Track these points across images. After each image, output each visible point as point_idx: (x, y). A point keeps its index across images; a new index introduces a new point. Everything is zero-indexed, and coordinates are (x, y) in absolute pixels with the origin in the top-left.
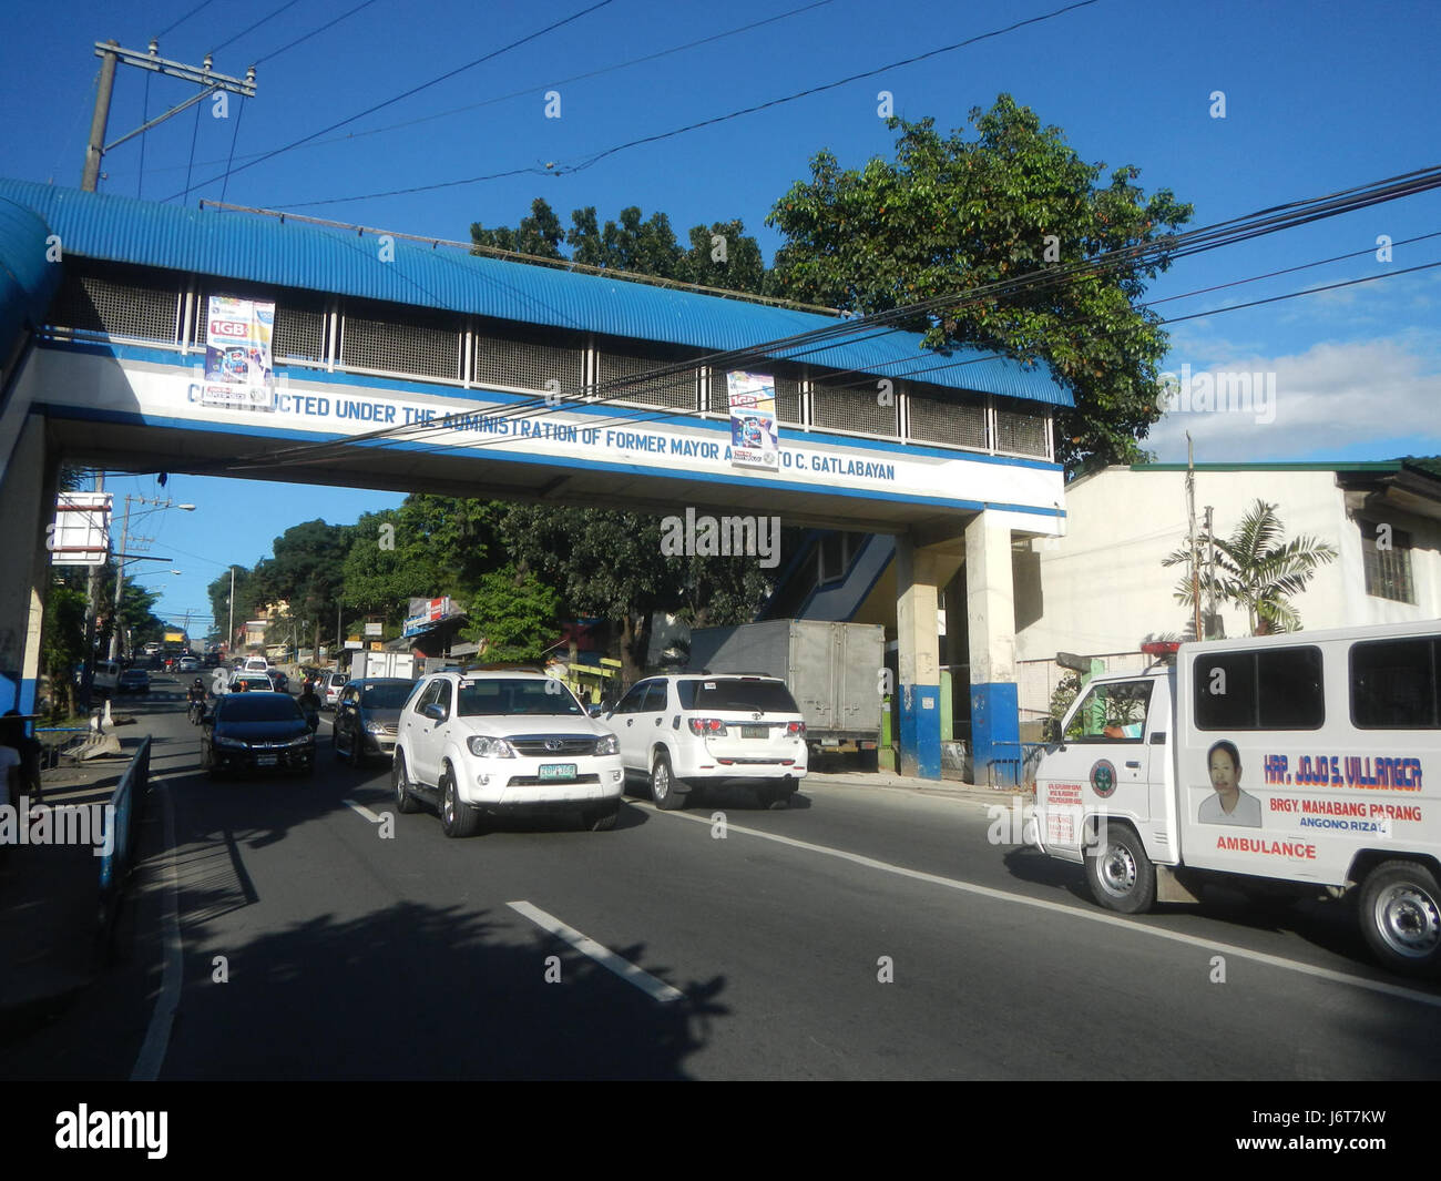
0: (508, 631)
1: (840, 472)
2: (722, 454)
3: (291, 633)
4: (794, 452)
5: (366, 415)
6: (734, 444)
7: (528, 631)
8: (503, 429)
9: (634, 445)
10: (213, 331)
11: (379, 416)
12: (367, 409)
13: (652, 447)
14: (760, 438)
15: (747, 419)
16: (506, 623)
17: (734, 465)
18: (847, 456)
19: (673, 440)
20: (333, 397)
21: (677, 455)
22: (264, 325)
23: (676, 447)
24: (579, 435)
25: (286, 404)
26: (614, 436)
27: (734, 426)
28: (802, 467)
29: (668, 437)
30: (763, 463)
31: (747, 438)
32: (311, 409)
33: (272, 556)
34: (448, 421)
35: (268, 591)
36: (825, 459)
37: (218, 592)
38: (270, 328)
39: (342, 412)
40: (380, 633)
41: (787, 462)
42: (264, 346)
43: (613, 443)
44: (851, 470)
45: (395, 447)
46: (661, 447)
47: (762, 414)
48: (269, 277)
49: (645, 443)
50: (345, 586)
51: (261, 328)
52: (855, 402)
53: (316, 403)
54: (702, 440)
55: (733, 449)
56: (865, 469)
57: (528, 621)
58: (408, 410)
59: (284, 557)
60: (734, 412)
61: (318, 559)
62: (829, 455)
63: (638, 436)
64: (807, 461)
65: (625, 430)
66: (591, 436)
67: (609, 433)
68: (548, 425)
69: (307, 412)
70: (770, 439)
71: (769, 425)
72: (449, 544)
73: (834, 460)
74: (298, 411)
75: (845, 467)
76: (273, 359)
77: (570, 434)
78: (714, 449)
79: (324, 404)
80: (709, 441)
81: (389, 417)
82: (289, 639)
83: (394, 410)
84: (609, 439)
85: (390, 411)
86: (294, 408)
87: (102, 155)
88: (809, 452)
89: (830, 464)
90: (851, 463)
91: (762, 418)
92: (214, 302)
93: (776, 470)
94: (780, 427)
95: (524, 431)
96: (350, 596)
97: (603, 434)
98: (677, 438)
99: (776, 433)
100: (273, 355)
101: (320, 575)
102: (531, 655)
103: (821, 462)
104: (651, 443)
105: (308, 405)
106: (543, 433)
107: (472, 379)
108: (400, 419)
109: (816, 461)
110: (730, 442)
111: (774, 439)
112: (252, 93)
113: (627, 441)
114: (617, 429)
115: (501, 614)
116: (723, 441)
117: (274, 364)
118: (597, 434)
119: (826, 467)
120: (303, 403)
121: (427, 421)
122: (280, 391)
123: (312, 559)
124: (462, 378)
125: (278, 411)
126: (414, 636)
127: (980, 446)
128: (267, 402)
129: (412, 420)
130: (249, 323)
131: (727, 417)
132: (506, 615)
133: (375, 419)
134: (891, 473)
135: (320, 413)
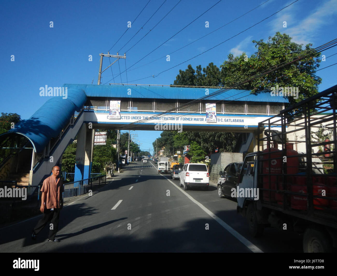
0: (197, 153)
1: (231, 122)
2: (204, 120)
3: (167, 153)
4: (220, 118)
5: (136, 118)
6: (207, 118)
7: (202, 153)
8: (161, 119)
9: (186, 120)
10: (111, 106)
11: (138, 118)
12: (136, 117)
13: (190, 120)
14: (212, 116)
15: (210, 113)
16: (196, 151)
17: (207, 122)
18: (232, 118)
19: (194, 118)
20: (130, 116)
21: (195, 121)
22: (119, 104)
23: (195, 119)
24: (175, 119)
25: (123, 118)
26: (182, 118)
27: (207, 114)
28: (222, 121)
29: (193, 118)
30: (213, 121)
31: (210, 116)
32: (127, 118)
33: (160, 137)
34: (150, 118)
35: (160, 144)
36: (227, 119)
37: (154, 144)
38: (120, 105)
39: (132, 118)
40: (180, 153)
41: (219, 121)
42: (119, 108)
43: (182, 120)
44: (233, 121)
45: (141, 124)
46: (192, 120)
47: (213, 111)
48: (119, 96)
49: (188, 119)
50: (174, 143)
51: (118, 105)
52: (234, 107)
53: (128, 117)
54: (200, 118)
55: (207, 119)
56: (237, 120)
57: (201, 150)
58: (143, 117)
59: (163, 137)
60: (207, 111)
61: (169, 137)
62: (228, 118)
63: (187, 118)
64: (223, 120)
65: (184, 117)
66: (178, 119)
67: (181, 118)
68: (169, 118)
69: (126, 119)
70: (214, 116)
71: (214, 113)
72: (184, 135)
73: (229, 119)
74: (125, 119)
75: (232, 121)
76: (120, 110)
77: (174, 119)
78: (203, 119)
79: (129, 117)
80: (202, 118)
81: (140, 118)
82: (167, 154)
83: (141, 117)
84: (181, 119)
85: (140, 117)
86: (124, 119)
87: (101, 74)
88: (224, 118)
89: (229, 120)
90: (233, 120)
91: (213, 112)
92: (111, 101)
93: (216, 122)
94: (217, 114)
95: (165, 119)
96: (176, 145)
97: (180, 118)
98: (195, 118)
99: (216, 115)
100: (121, 109)
101: (170, 140)
102: (202, 158)
103: (227, 120)
104: (190, 119)
105: (126, 118)
106: (168, 119)
107: (155, 110)
108: (142, 119)
109: (225, 120)
110: (206, 118)
111: (215, 116)
112: (125, 58)
113: (185, 119)
114: (183, 117)
115: (195, 149)
116: (205, 118)
117: (121, 111)
118: (179, 118)
119: (228, 121)
120: (125, 117)
121: (147, 119)
122: (122, 116)
123: (168, 137)
124: (153, 110)
125: (121, 119)
126: (185, 154)
127: (265, 113)
128: (119, 118)
129: (144, 118)
130: (116, 104)
131: (205, 112)
132: (197, 150)
133: (138, 119)
134: (243, 121)
135: (128, 119)
